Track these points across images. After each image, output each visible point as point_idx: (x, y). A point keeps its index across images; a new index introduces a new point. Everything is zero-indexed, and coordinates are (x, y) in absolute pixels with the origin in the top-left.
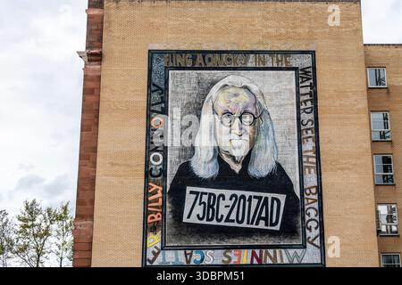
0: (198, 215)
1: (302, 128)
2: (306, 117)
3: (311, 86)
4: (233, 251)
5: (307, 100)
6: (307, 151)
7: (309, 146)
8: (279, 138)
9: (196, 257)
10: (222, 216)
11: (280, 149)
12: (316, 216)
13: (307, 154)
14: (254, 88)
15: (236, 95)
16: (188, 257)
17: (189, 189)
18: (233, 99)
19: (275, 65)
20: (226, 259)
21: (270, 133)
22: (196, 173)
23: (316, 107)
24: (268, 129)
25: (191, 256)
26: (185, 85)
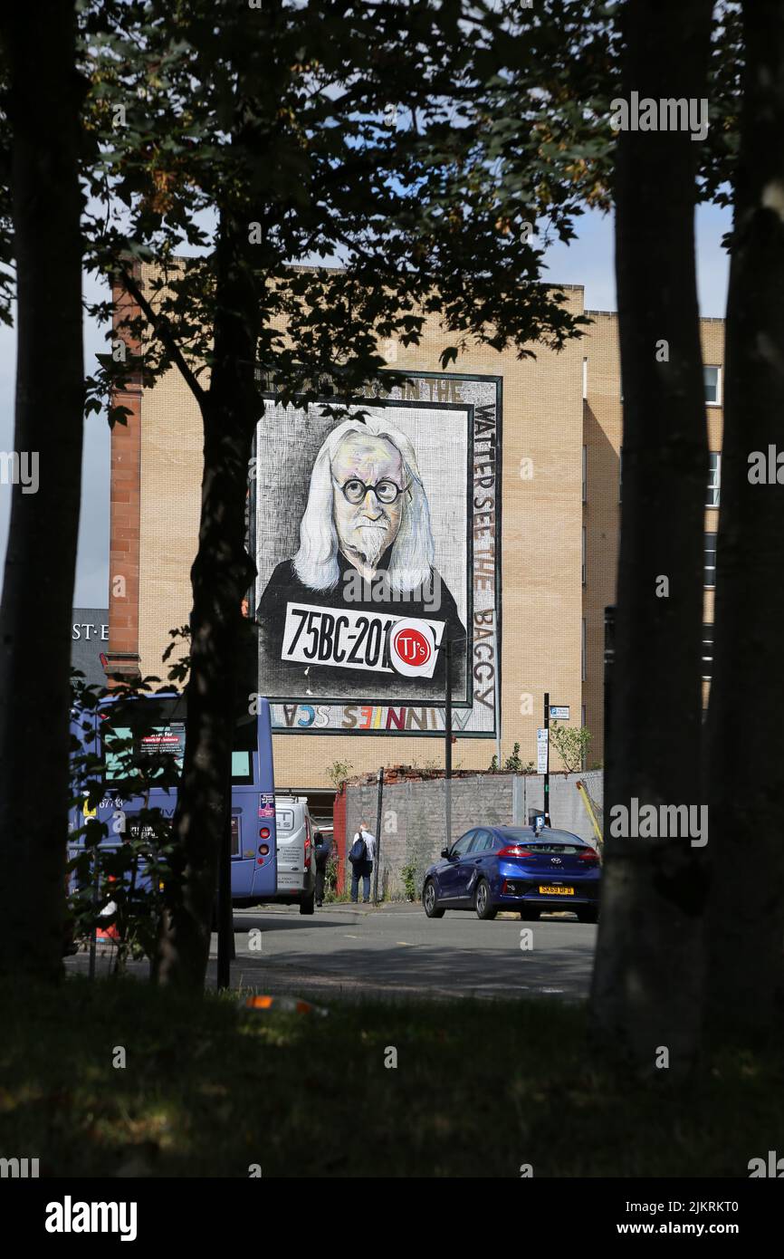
0: (306, 650)
1: (476, 511)
2: (481, 493)
3: (492, 439)
4: (359, 707)
5: (486, 465)
6: (481, 552)
7: (484, 543)
8: (437, 528)
9: (302, 715)
10: (344, 652)
11: (438, 546)
12: (490, 657)
13: (480, 556)
14: (400, 440)
15: (369, 449)
16: (290, 714)
17: (291, 606)
18: (364, 457)
19: (435, 399)
20: (348, 721)
21: (424, 517)
22: (302, 580)
23: (499, 476)
24: (420, 511)
25: (294, 714)
26: (285, 428)
